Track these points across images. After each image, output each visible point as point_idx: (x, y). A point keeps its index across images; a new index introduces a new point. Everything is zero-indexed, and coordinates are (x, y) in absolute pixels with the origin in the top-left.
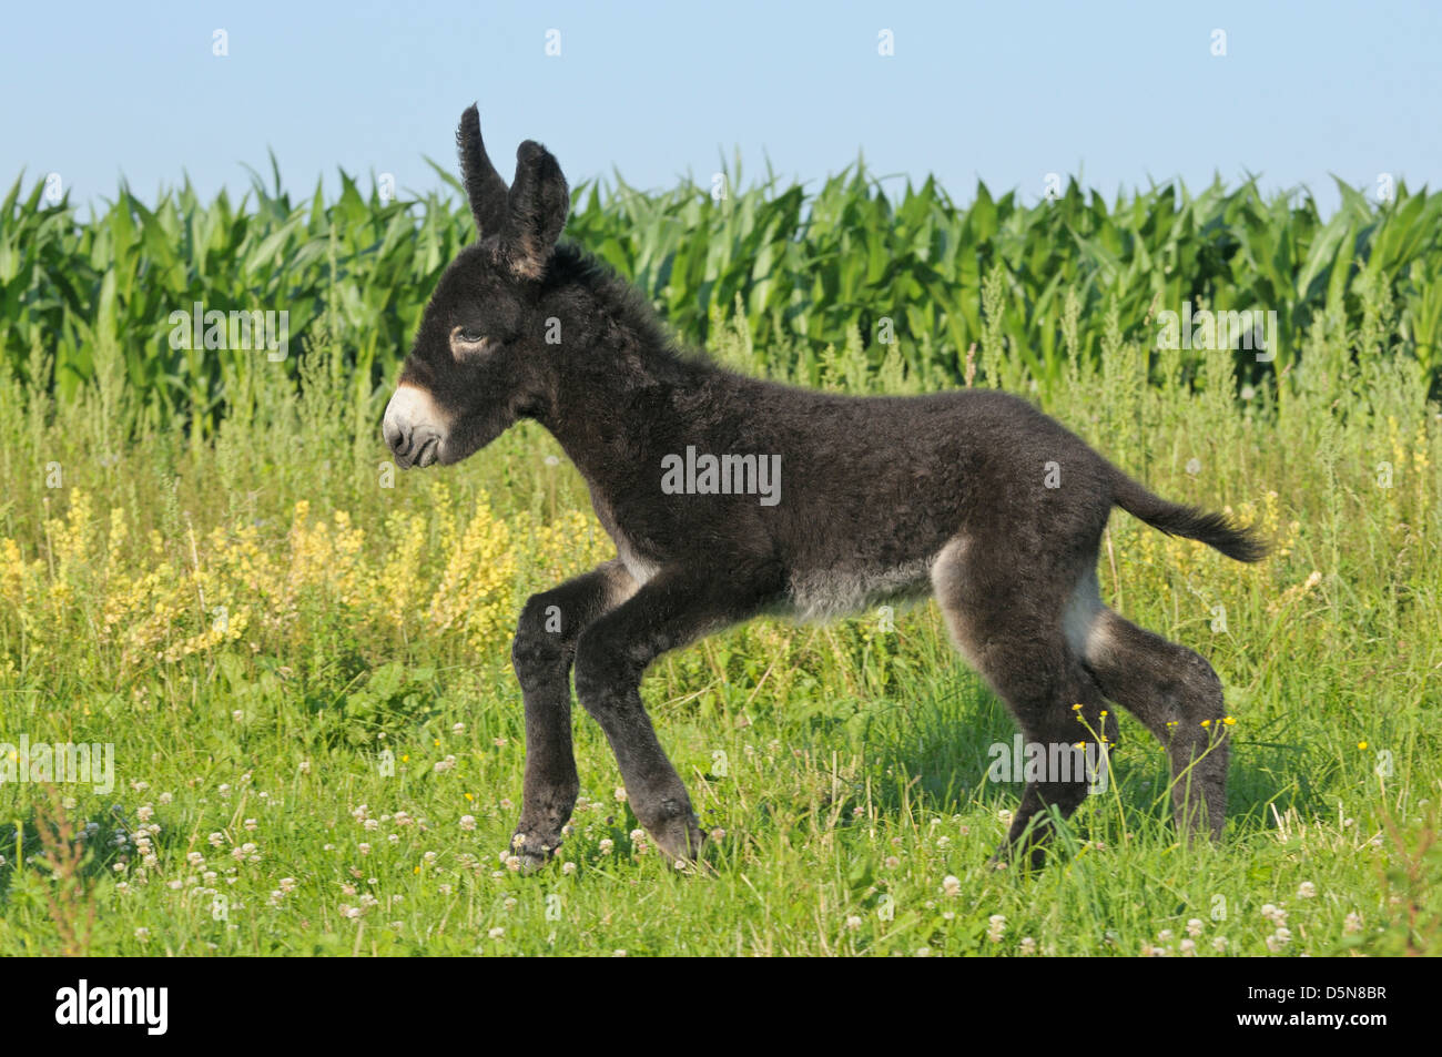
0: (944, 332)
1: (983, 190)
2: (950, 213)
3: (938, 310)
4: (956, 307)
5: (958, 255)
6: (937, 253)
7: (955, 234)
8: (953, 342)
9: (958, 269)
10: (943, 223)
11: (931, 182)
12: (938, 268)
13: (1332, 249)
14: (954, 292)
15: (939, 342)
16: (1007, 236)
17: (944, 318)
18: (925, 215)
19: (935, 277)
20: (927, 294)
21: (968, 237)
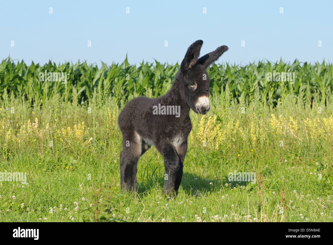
0: (24, 90)
1: (33, 63)
2: (26, 67)
3: (23, 86)
4: (27, 85)
5: (27, 75)
6: (23, 74)
7: (27, 72)
8: (26, 92)
9: (27, 78)
10: (25, 69)
11: (23, 61)
12: (24, 78)
13: (100, 75)
14: (26, 82)
15: (23, 92)
16: (37, 72)
17: (24, 87)
18: (21, 67)
19: (23, 79)
20: (21, 83)
21: (29, 72)
